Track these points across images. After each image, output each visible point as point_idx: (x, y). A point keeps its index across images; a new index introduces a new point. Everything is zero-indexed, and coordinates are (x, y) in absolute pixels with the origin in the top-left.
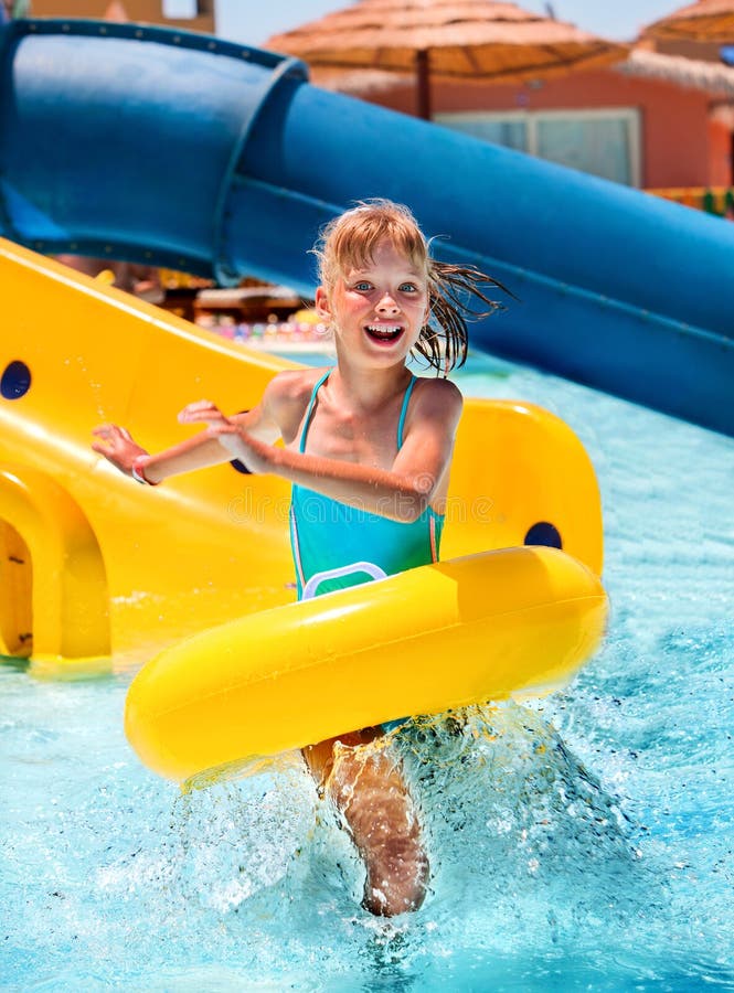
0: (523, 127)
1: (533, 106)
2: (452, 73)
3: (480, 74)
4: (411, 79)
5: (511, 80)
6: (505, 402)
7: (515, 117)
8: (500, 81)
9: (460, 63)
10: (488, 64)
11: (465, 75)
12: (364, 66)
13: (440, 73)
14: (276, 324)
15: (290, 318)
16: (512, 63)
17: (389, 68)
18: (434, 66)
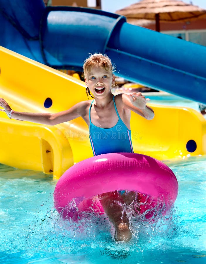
0: (184, 34)
1: (187, 29)
2: (165, 20)
3: (173, 20)
4: (154, 22)
5: (181, 22)
6: (181, 107)
7: (182, 32)
8: (178, 22)
9: (168, 17)
10: (175, 17)
11: (169, 20)
12: (141, 18)
13: (162, 20)
14: (118, 88)
15: (122, 86)
16: (181, 17)
17: (148, 19)
18: (160, 18)
